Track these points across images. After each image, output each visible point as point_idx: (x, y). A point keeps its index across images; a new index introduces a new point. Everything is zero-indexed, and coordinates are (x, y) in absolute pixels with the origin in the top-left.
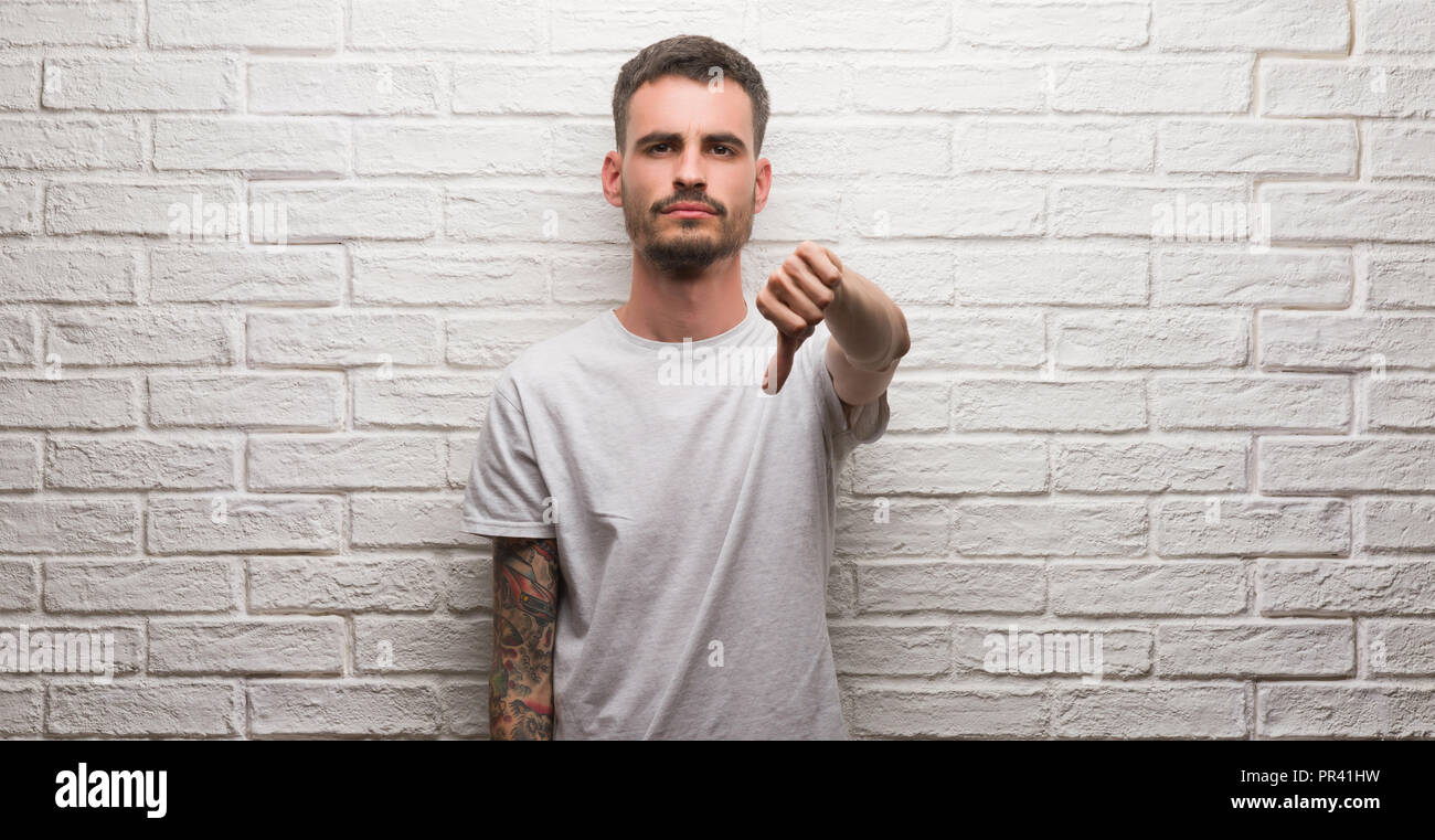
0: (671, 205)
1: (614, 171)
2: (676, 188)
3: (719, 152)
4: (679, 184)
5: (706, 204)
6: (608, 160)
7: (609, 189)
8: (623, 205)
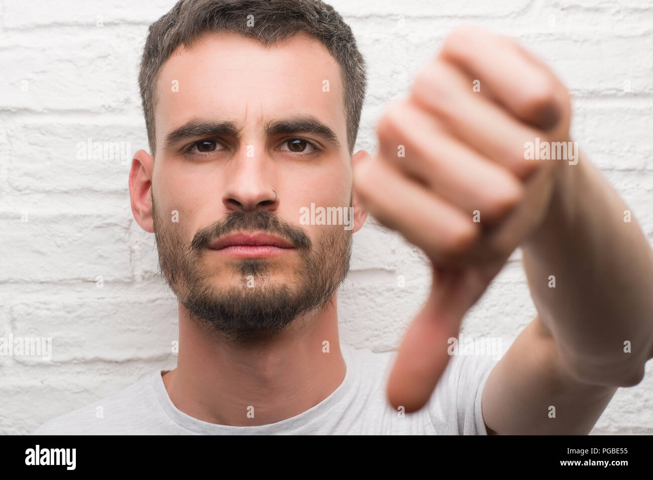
0: (222, 237)
1: (144, 179)
2: (229, 208)
3: (296, 148)
4: (231, 201)
5: (276, 235)
6: (136, 163)
7: (139, 205)
8: (155, 229)
